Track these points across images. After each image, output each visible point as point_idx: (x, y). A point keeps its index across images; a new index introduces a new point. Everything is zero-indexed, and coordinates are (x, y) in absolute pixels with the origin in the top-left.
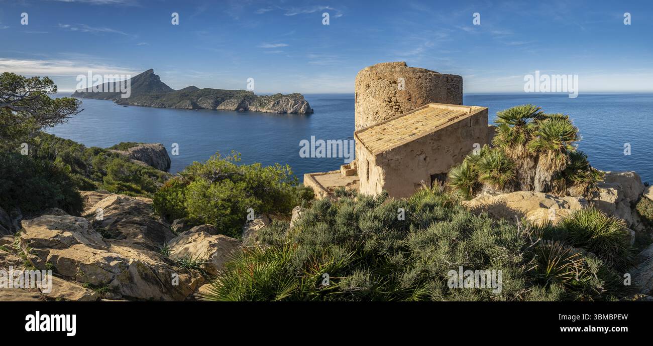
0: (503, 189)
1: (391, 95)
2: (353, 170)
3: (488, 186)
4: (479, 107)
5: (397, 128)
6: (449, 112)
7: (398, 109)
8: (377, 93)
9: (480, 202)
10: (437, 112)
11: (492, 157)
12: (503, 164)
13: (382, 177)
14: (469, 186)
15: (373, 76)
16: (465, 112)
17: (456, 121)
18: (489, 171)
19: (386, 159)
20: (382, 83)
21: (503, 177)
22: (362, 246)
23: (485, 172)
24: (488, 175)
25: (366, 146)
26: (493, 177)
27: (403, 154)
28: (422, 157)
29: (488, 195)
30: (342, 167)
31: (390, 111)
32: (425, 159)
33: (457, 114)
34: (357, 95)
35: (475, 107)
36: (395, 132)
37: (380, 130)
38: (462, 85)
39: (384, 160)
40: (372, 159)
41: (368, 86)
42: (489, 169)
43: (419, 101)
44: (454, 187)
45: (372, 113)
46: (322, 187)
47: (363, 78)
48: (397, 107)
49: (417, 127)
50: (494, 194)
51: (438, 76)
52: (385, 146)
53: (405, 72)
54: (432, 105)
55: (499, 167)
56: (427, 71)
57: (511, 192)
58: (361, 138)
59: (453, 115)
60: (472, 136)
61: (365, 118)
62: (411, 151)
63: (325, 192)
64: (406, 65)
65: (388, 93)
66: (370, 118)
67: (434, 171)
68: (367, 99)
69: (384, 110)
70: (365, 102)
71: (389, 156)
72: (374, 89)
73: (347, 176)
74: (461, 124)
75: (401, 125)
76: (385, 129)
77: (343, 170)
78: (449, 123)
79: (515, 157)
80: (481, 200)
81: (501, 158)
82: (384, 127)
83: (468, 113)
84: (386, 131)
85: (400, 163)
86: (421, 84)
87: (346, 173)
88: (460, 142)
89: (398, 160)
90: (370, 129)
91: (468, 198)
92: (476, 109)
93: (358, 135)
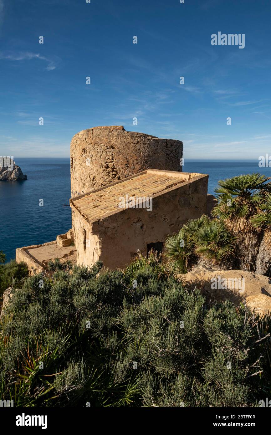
0: (220, 265)
1: (109, 161)
2: (70, 240)
3: (204, 260)
4: (199, 174)
5: (114, 195)
6: (168, 179)
7: (116, 175)
8: (94, 158)
9: (195, 276)
10: (155, 178)
11: (211, 229)
12: (222, 237)
13: (98, 246)
14: (185, 258)
15: (89, 141)
16: (184, 179)
17: (174, 188)
18: (207, 243)
19: (102, 227)
20: (99, 148)
21: (221, 251)
22: (77, 328)
23: (203, 244)
24: (205, 248)
25: (82, 214)
26: (210, 251)
27: (120, 221)
28: (139, 225)
29: (204, 269)
30: (58, 237)
31: (107, 177)
32: (142, 227)
33: (175, 181)
34: (72, 160)
35: (194, 174)
36: (112, 199)
37: (96, 197)
38: (182, 150)
39: (101, 229)
40: (89, 227)
41: (84, 151)
42: (207, 241)
43: (137, 167)
44: (170, 257)
45: (88, 179)
46: (36, 261)
47: (78, 142)
48: (114, 173)
49: (134, 193)
50: (210, 269)
51: (157, 141)
52: (101, 214)
53: (123, 136)
54: (150, 172)
55: (218, 240)
56: (145, 136)
57: (228, 269)
58: (77, 205)
59: (171, 182)
60: (190, 204)
61: (81, 184)
62: (128, 218)
63: (40, 266)
64: (123, 129)
65: (105, 158)
66: (87, 184)
67: (150, 240)
68: (84, 164)
69: (101, 176)
70: (82, 168)
71: (106, 224)
72: (90, 154)
73: (64, 246)
74: (178, 191)
75: (119, 191)
76: (102, 196)
77: (59, 241)
78: (167, 191)
79: (236, 231)
80: (196, 274)
81: (220, 231)
82: (101, 194)
83: (187, 180)
84: (103, 197)
85: (116, 231)
86: (139, 149)
87: (63, 243)
88: (177, 210)
89: (114, 228)
90: (86, 196)
91: (184, 271)
92: (196, 176)
93: (74, 202)
